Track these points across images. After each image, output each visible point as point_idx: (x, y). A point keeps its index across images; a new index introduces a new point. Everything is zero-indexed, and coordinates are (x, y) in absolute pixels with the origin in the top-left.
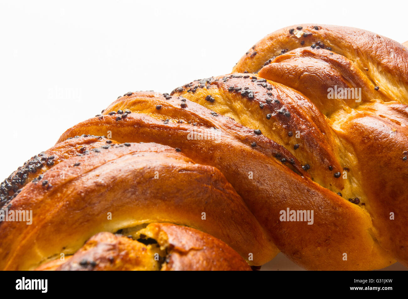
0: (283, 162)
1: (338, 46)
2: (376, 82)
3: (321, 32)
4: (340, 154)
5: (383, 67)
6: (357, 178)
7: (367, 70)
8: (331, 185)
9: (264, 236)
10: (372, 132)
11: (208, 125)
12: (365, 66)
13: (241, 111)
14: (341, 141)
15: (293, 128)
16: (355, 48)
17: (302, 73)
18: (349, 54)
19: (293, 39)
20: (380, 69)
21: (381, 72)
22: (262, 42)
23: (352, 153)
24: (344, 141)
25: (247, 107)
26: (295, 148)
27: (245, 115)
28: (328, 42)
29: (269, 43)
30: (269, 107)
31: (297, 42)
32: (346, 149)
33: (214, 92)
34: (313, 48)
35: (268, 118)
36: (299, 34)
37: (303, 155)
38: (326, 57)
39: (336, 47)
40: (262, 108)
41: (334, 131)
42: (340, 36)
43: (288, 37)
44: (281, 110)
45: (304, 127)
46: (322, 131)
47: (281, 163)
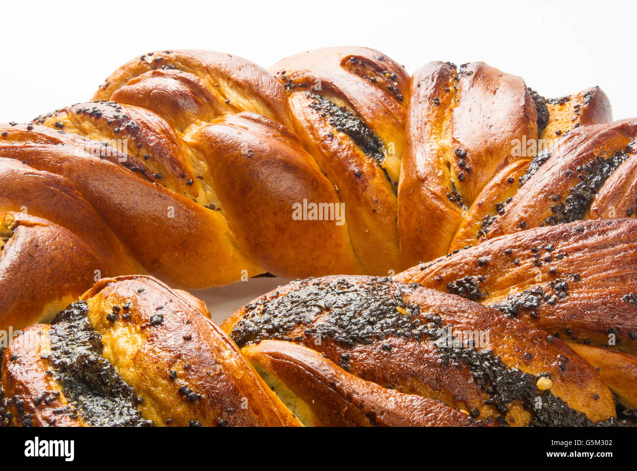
0: (133, 170)
1: (189, 66)
2: (227, 96)
3: (172, 55)
4: (193, 164)
5: (233, 82)
6: (210, 185)
7: (218, 86)
8: (185, 193)
9: (122, 249)
10: (219, 136)
11: (55, 142)
12: (216, 82)
13: (90, 130)
14: (192, 151)
15: (142, 139)
16: (204, 65)
17: (151, 91)
18: (199, 73)
19: (145, 65)
20: (231, 84)
21: (232, 87)
22: (115, 73)
23: (203, 161)
24: (195, 151)
25: (96, 125)
26: (146, 158)
27: (94, 134)
28: (179, 63)
29: (121, 73)
30: (118, 122)
31: (149, 68)
32: (198, 158)
33: (63, 118)
34: (163, 69)
35: (116, 132)
36: (150, 60)
37: (154, 165)
38: (175, 75)
39: (187, 68)
40: (110, 123)
41: (185, 142)
42: (190, 56)
43: (140, 64)
44: (129, 124)
45: (153, 138)
46: (173, 142)
47: (130, 171)
